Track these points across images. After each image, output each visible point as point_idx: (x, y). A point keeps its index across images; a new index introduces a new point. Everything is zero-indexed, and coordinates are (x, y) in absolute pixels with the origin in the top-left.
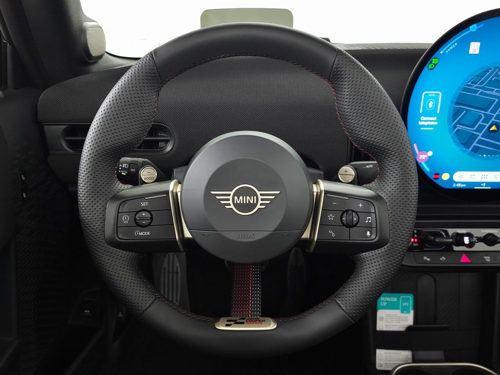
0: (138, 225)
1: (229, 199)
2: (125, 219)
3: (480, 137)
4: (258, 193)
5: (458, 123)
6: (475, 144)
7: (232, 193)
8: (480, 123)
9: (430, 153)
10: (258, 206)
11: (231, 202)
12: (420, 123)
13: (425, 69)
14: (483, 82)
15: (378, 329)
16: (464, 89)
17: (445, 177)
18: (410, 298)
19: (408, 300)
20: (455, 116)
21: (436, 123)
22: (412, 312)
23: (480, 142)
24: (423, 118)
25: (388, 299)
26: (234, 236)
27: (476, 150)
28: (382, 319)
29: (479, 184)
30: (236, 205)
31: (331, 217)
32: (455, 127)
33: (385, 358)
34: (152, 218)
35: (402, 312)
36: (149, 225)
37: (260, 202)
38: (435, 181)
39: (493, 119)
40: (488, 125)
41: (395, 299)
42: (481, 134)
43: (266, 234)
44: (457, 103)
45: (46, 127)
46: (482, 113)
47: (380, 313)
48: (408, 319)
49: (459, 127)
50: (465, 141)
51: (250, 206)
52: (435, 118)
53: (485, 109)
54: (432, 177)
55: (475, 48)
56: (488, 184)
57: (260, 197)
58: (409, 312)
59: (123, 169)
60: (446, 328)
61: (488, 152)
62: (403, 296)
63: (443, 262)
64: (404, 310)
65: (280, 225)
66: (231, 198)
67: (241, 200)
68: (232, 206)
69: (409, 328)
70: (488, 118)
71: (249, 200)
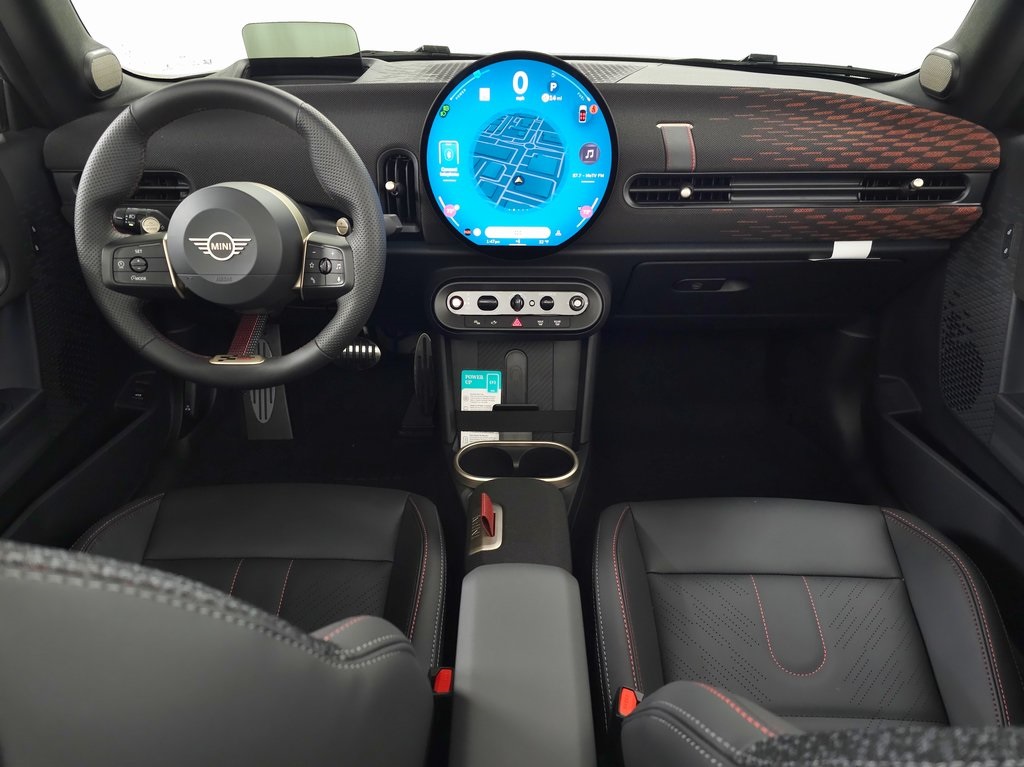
0: (134, 271)
1: (206, 245)
2: (121, 264)
3: (505, 190)
4: (232, 240)
5: (481, 174)
6: (501, 197)
7: (209, 240)
8: (503, 174)
9: (457, 207)
10: (233, 253)
11: (208, 248)
12: (442, 175)
13: (437, 116)
14: (499, 131)
15: (462, 410)
16: (482, 139)
17: (477, 232)
18: (498, 375)
19: (496, 377)
20: (477, 165)
21: (457, 175)
22: (500, 391)
23: (506, 195)
24: (443, 169)
25: (474, 377)
26: (214, 280)
27: (504, 204)
28: (466, 399)
29: (514, 240)
30: (213, 251)
31: (312, 265)
32: (478, 179)
33: (469, 439)
34: (147, 265)
35: (489, 391)
36: (145, 271)
37: (234, 248)
38: (467, 237)
39: (516, 171)
40: (512, 177)
41: (482, 377)
42: (506, 187)
43: (241, 277)
44: (476, 153)
45: (55, 174)
46: (504, 164)
47: (465, 392)
48: (496, 398)
49: (482, 179)
50: (493, 194)
51: (226, 253)
52: (456, 169)
53: (507, 160)
54: (464, 233)
55: (485, 94)
56: (522, 240)
57: (234, 244)
58: (496, 391)
59: (130, 220)
60: (535, 409)
61: (517, 206)
62: (489, 374)
63: (494, 326)
64: (491, 388)
65: (253, 269)
66: (208, 244)
67: (216, 247)
68: (210, 252)
69: (496, 407)
70: (510, 170)
71: (225, 246)
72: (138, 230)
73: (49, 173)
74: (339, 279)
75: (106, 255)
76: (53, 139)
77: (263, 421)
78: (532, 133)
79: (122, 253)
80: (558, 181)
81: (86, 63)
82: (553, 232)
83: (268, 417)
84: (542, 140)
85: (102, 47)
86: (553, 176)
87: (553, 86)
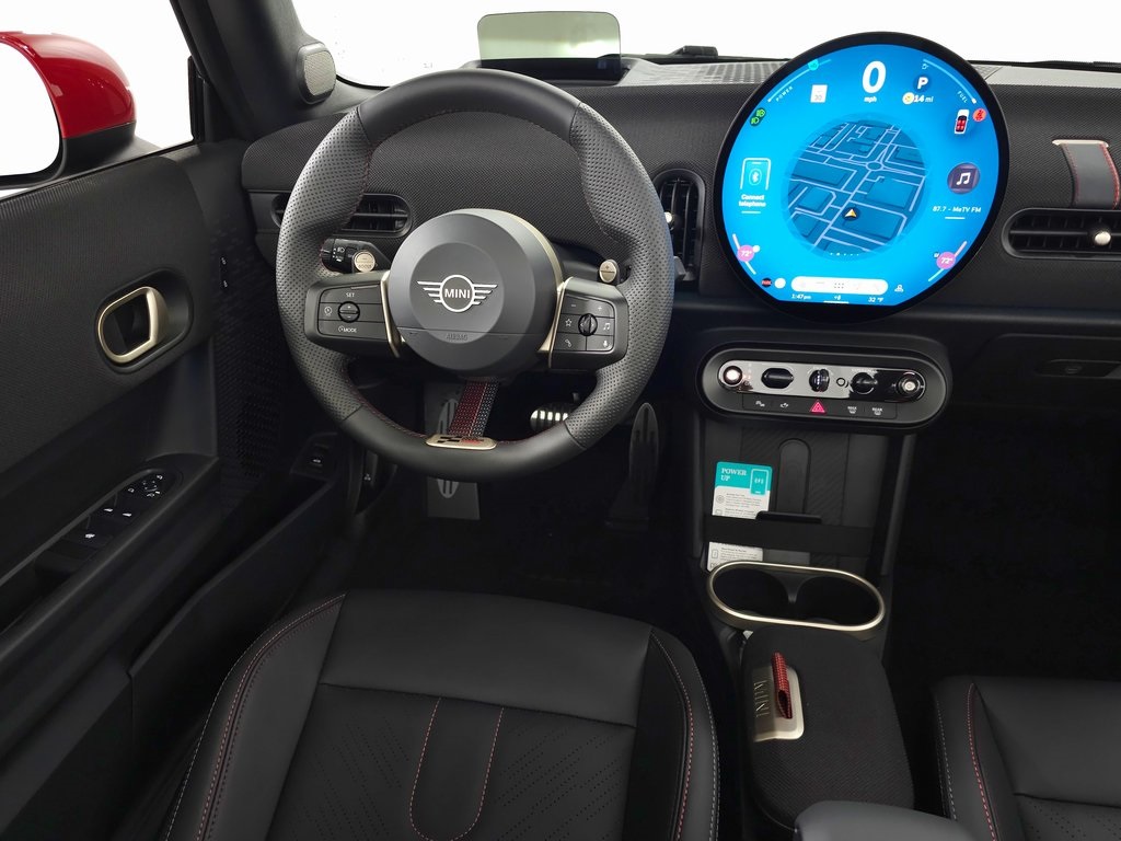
0: (342, 320)
1: (439, 291)
2: (328, 311)
3: (829, 227)
4: (473, 286)
5: (797, 205)
6: (822, 236)
7: (442, 284)
8: (829, 205)
9: (756, 249)
10: (472, 302)
11: (440, 295)
12: (741, 204)
13: (747, 123)
14: (832, 145)
15: (714, 514)
16: (805, 155)
17: (780, 283)
18: (767, 472)
19: (764, 474)
20: (792, 192)
21: (764, 205)
22: (768, 493)
23: (831, 233)
24: (744, 197)
25: (733, 471)
26: (443, 337)
27: (825, 246)
28: (721, 499)
29: (832, 296)
30: (446, 299)
31: (569, 323)
32: (792, 210)
33: (721, 555)
34: (358, 312)
35: (753, 492)
36: (356, 320)
37: (474, 297)
38: (765, 289)
39: (849, 200)
40: (842, 209)
41: (744, 473)
42: (831, 223)
43: (479, 336)
44: (795, 176)
45: (252, 195)
46: (832, 190)
47: (719, 491)
48: (762, 503)
49: (799, 211)
50: (810, 232)
51: (462, 302)
52: (762, 197)
53: (838, 185)
54: (760, 283)
55: (819, 93)
56: (844, 296)
57: (474, 292)
58: (763, 493)
59: (339, 254)
60: (818, 521)
61: (843, 249)
62: (755, 469)
63: (784, 410)
64: (756, 489)
65: (495, 327)
66: (440, 290)
67: (452, 293)
68: (442, 301)
69: (761, 515)
70: (841, 199)
71: (462, 293)
72: (347, 267)
73: (245, 194)
74: (605, 344)
75: (312, 298)
76: (254, 151)
77: (447, 495)
78: (880, 149)
79: (329, 297)
80: (910, 216)
81: (299, 60)
82: (891, 288)
83: (454, 491)
84: (895, 158)
85: (317, 42)
86: (903, 209)
87: (923, 81)
